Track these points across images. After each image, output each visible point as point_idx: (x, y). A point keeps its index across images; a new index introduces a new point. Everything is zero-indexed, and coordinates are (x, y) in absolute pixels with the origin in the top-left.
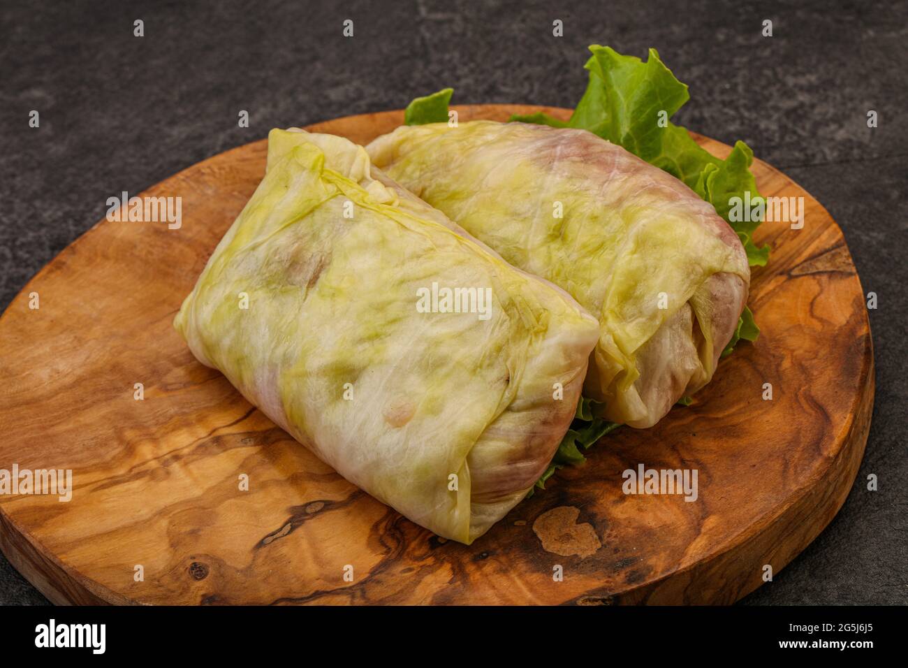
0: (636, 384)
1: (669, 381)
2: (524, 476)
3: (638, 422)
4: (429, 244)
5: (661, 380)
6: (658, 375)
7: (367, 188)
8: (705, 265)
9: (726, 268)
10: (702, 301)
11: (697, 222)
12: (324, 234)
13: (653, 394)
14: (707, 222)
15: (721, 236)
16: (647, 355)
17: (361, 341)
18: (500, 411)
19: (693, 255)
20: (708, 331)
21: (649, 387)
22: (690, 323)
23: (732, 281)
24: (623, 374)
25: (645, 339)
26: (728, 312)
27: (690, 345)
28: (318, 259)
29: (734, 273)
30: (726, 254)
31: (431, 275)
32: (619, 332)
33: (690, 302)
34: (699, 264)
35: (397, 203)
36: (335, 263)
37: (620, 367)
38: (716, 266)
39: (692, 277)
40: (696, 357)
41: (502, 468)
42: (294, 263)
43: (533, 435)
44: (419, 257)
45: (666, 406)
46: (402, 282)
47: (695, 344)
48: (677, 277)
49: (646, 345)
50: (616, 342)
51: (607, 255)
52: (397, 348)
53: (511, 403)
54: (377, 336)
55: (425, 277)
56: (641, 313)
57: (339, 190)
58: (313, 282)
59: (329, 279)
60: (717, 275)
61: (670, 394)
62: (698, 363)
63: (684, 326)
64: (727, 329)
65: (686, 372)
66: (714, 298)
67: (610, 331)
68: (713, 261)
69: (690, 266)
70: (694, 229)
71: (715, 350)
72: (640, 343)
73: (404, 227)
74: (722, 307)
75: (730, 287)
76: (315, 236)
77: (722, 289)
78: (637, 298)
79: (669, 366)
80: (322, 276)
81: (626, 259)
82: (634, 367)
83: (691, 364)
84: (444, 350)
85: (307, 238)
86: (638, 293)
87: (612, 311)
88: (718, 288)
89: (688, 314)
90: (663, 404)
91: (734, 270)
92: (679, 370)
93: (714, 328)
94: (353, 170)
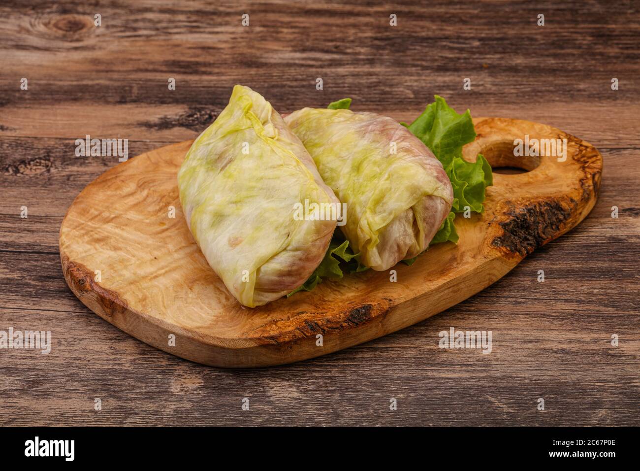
0: (377, 247)
1: (396, 248)
3: (377, 267)
4: (281, 163)
5: (391, 247)
6: (390, 244)
7: (265, 127)
8: (422, 190)
9: (436, 194)
10: (419, 209)
11: (425, 169)
12: (238, 145)
13: (386, 255)
14: (430, 169)
15: (437, 178)
16: (384, 234)
17: (232, 203)
18: (281, 249)
19: (416, 184)
20: (421, 225)
21: (384, 250)
22: (411, 220)
23: (438, 201)
24: (369, 241)
25: (384, 225)
26: (434, 217)
27: (410, 231)
28: (230, 157)
29: (440, 197)
30: (437, 186)
31: (276, 178)
32: (371, 219)
33: (412, 208)
34: (419, 189)
35: (276, 138)
36: (236, 161)
37: (368, 237)
38: (430, 193)
39: (415, 195)
40: (413, 238)
41: (275, 278)
42: (220, 157)
43: (293, 264)
44: (274, 168)
45: (395, 261)
46: (262, 178)
47: (414, 231)
48: (406, 195)
49: (386, 227)
50: (368, 224)
51: (376, 181)
52: (246, 210)
53: (287, 247)
54: (240, 202)
55: (273, 179)
56: (385, 211)
57: (252, 125)
58: (223, 168)
59: (231, 169)
60: (430, 197)
61: (396, 255)
62: (414, 241)
63: (408, 221)
64: (433, 225)
65: (406, 244)
66: (426, 208)
67: (366, 219)
68: (429, 189)
69: (414, 190)
70: (421, 170)
71: (426, 236)
72: (381, 227)
73: (273, 151)
74: (431, 214)
75: (436, 204)
76: (234, 145)
77: (432, 205)
78: (384, 203)
79: (395, 240)
80: (228, 166)
81: (382, 183)
82: (375, 238)
83: (410, 240)
84: (267, 215)
85: (231, 145)
86: (385, 201)
87: (370, 209)
88: (429, 203)
89: (411, 215)
90: (392, 259)
91: (440, 195)
92: (402, 243)
93: (425, 224)
94: (262, 116)
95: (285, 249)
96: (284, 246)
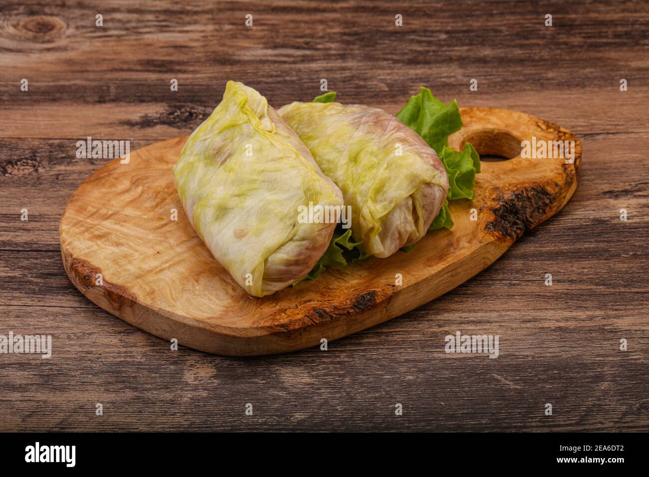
0: (380, 235)
1: (397, 235)
2: (294, 273)
3: (379, 254)
4: (281, 155)
5: (393, 234)
6: (391, 231)
7: (262, 121)
8: (421, 178)
9: (433, 181)
10: (418, 196)
11: (422, 157)
12: (236, 140)
13: (388, 242)
14: (427, 157)
15: (434, 166)
16: (385, 221)
17: (235, 196)
18: (287, 240)
19: (415, 172)
20: (420, 212)
21: (386, 238)
22: (411, 208)
23: (436, 189)
24: (372, 229)
25: (386, 213)
26: (432, 204)
27: (410, 218)
28: (229, 152)
29: (437, 184)
30: (434, 174)
31: (277, 170)
32: (373, 208)
33: (411, 196)
34: (418, 177)
35: (274, 132)
36: (235, 155)
37: (371, 225)
38: (428, 179)
39: (414, 183)
40: (413, 225)
41: (283, 268)
42: (219, 151)
43: (300, 254)
44: (274, 161)
45: (396, 248)
46: (263, 171)
47: (413, 218)
48: (406, 183)
49: (387, 215)
50: (370, 213)
51: (374, 171)
52: (250, 202)
53: (293, 237)
54: (243, 194)
55: (274, 171)
56: (385, 200)
57: (249, 119)
58: (223, 163)
59: (231, 163)
60: (428, 184)
61: (398, 242)
62: (414, 228)
63: (408, 208)
64: (432, 212)
65: (406, 231)
66: (425, 196)
67: (368, 207)
68: (427, 177)
69: (413, 178)
70: (418, 159)
71: (425, 223)
72: (383, 215)
73: (272, 144)
74: (429, 201)
75: (434, 191)
76: (232, 140)
77: (430, 192)
78: (384, 192)
79: (397, 227)
80: (228, 160)
81: (381, 173)
82: (377, 225)
83: (411, 227)
84: (271, 207)
85: (229, 140)
86: (385, 189)
87: (371, 198)
88: (427, 190)
89: (410, 202)
90: (393, 246)
91: (438, 183)
92: (402, 230)
93: (424, 211)
94: (259, 110)
95: (291, 240)
96: (290, 236)
